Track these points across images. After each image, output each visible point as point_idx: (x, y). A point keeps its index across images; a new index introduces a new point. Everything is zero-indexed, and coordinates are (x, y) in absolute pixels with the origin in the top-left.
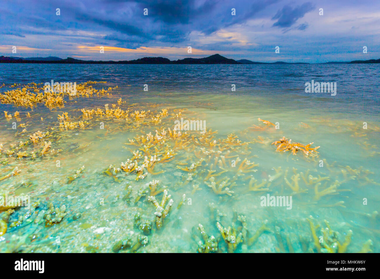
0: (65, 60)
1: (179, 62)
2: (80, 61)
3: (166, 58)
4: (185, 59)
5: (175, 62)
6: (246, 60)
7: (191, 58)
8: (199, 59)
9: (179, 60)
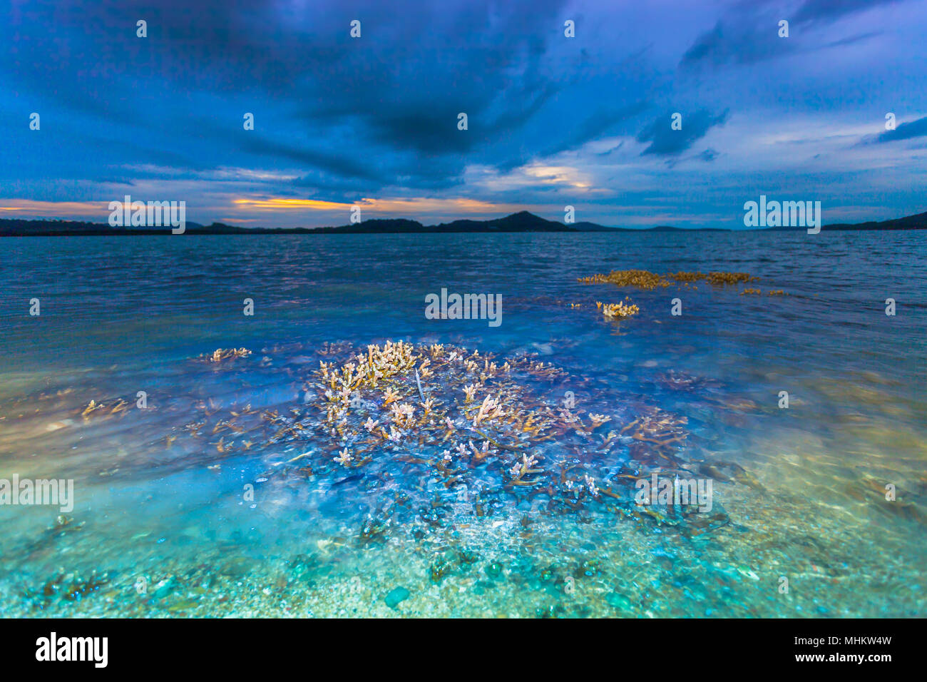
0: (206, 227)
1: (443, 228)
2: (238, 228)
3: (414, 220)
4: (456, 222)
5: (432, 229)
6: (587, 224)
7: (467, 221)
8: (486, 222)
9: (442, 224)
